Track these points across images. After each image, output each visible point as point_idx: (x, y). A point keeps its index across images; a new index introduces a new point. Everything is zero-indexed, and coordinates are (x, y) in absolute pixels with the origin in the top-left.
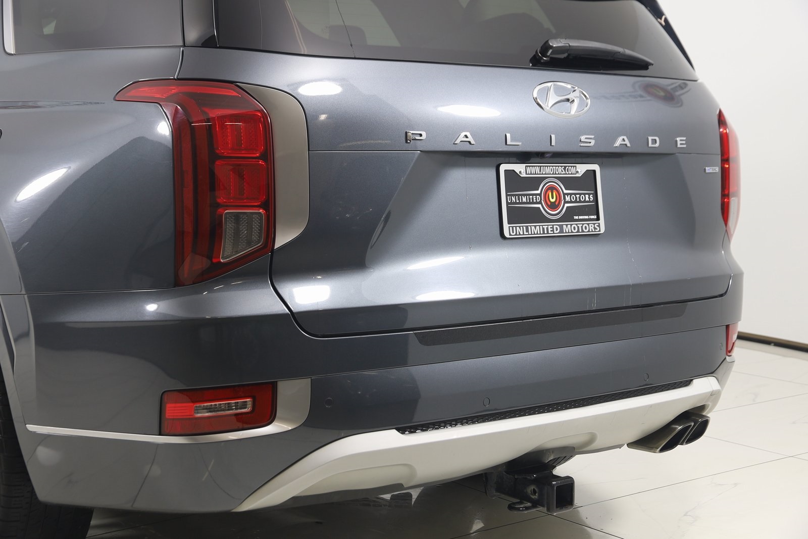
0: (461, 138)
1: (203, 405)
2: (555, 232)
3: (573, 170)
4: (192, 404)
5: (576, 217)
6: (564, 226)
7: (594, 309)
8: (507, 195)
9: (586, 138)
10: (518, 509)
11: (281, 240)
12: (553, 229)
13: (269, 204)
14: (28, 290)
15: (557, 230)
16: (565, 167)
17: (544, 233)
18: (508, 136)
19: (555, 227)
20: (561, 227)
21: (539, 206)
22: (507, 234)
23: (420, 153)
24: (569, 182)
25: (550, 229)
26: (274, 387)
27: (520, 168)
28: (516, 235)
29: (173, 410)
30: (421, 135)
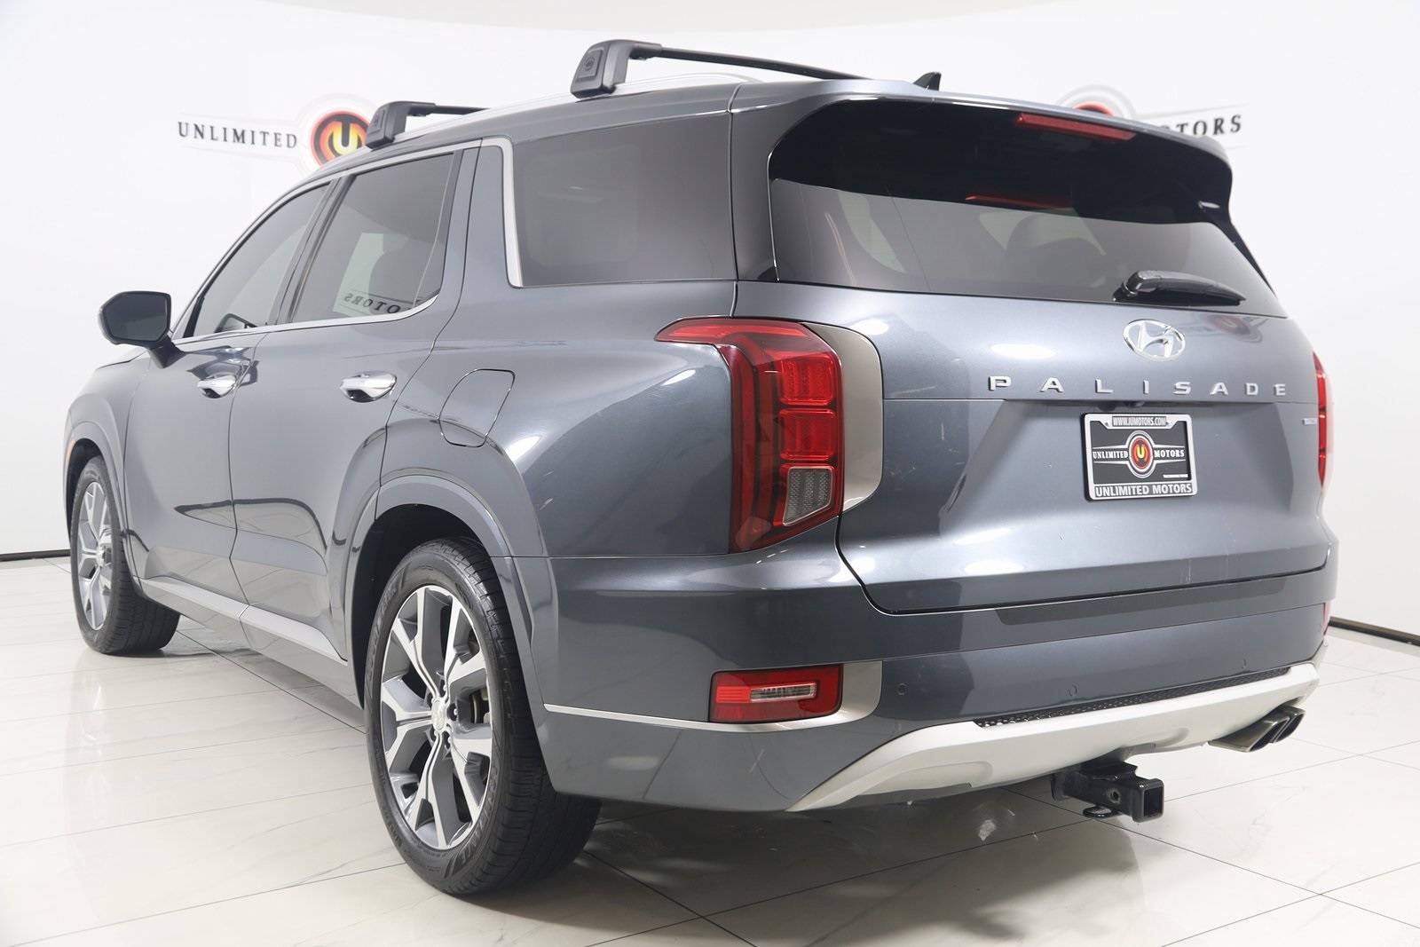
0: (1048, 384)
1: (763, 689)
2: (1144, 493)
3: (1162, 421)
4: (748, 688)
5: (1165, 476)
6: (1154, 486)
7: (1188, 583)
8: (1093, 450)
9: (1182, 385)
10: (1096, 816)
11: (850, 502)
12: (1141, 489)
13: (837, 461)
14: (551, 553)
15: (1146, 489)
16: (1154, 417)
17: (1132, 495)
18: (1099, 382)
19: (1144, 487)
20: (1150, 486)
21: (1127, 463)
22: (1092, 496)
23: (1003, 404)
24: (1160, 436)
25: (1138, 490)
26: (840, 668)
27: (1106, 419)
28: (1102, 496)
29: (725, 693)
30: (1005, 381)
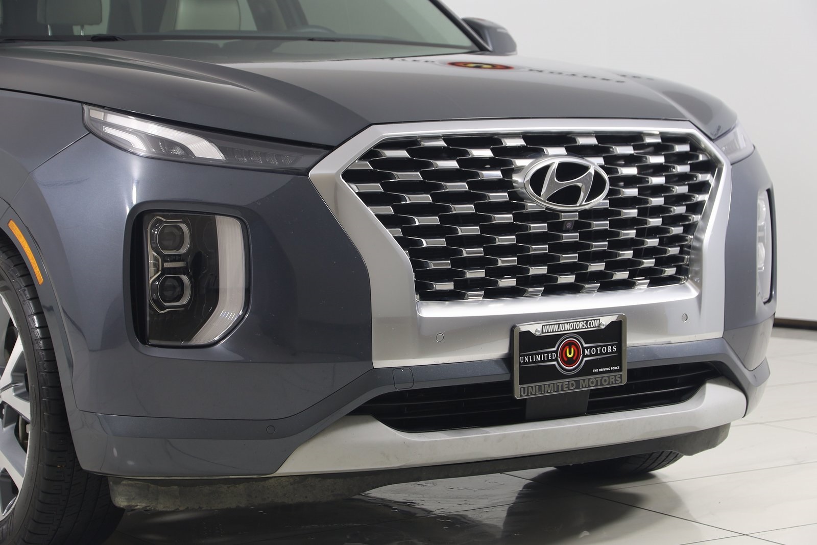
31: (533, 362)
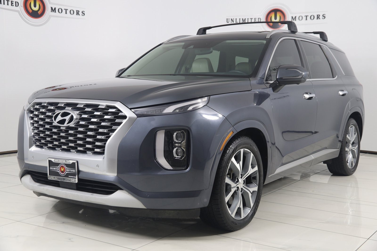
31: (53, 170)
